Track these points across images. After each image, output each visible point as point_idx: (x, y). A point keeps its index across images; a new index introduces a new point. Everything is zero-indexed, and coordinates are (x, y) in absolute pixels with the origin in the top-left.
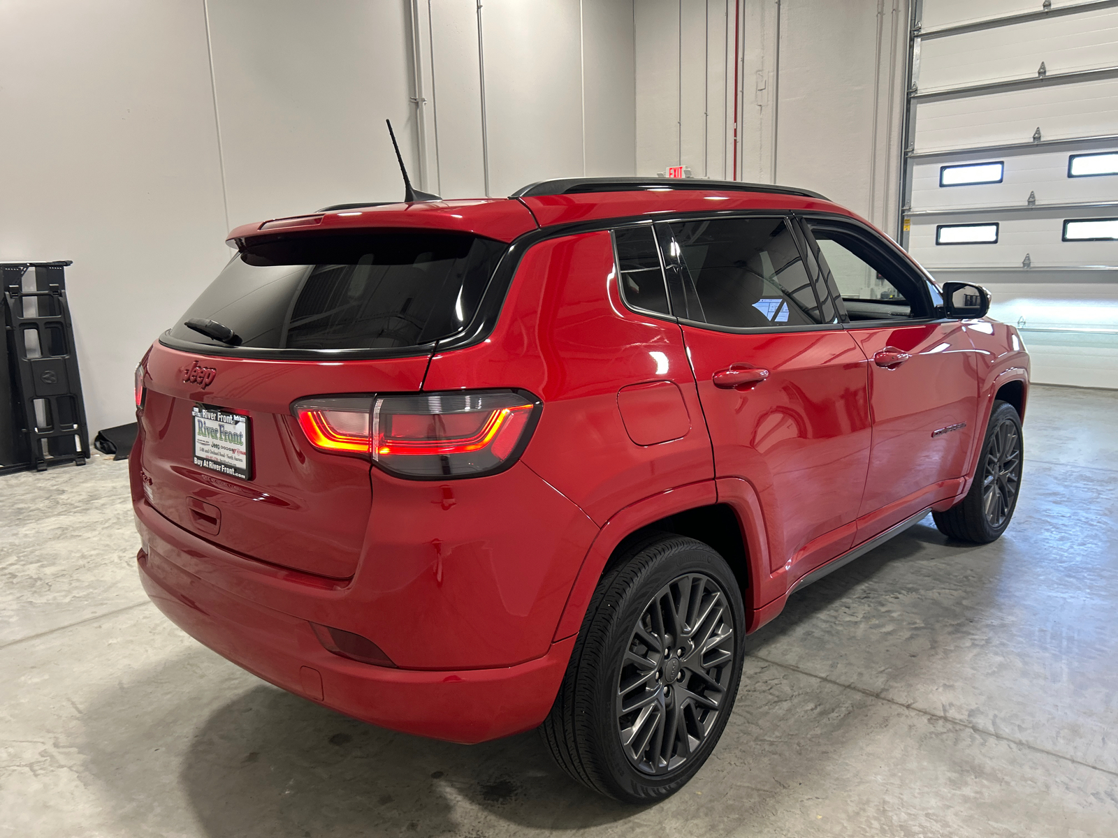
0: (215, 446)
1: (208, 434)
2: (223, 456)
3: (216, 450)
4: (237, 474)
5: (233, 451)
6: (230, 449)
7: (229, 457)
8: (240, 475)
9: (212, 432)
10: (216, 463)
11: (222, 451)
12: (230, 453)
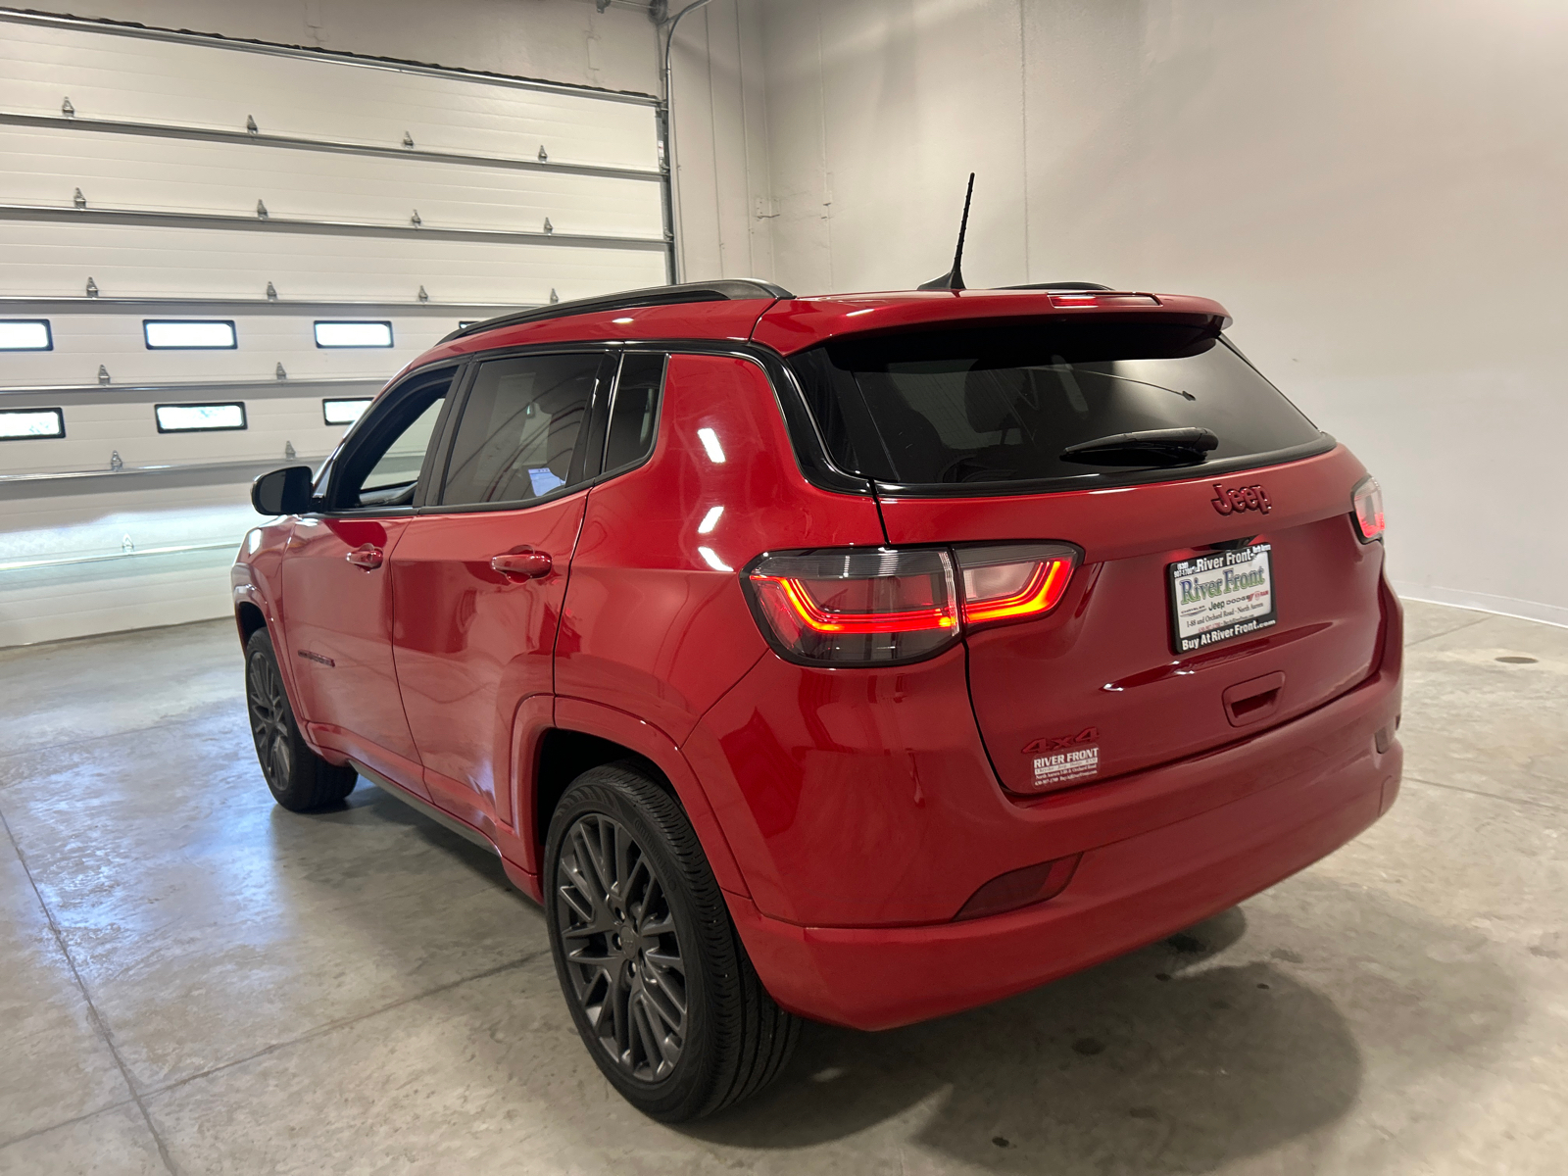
0: (1215, 606)
1: (1204, 593)
2: (1231, 613)
3: (1217, 611)
4: (1261, 626)
5: (1249, 598)
6: (1243, 598)
7: (1241, 610)
8: (1266, 624)
9: (1213, 588)
10: (1222, 629)
11: (1228, 608)
12: (1243, 604)
